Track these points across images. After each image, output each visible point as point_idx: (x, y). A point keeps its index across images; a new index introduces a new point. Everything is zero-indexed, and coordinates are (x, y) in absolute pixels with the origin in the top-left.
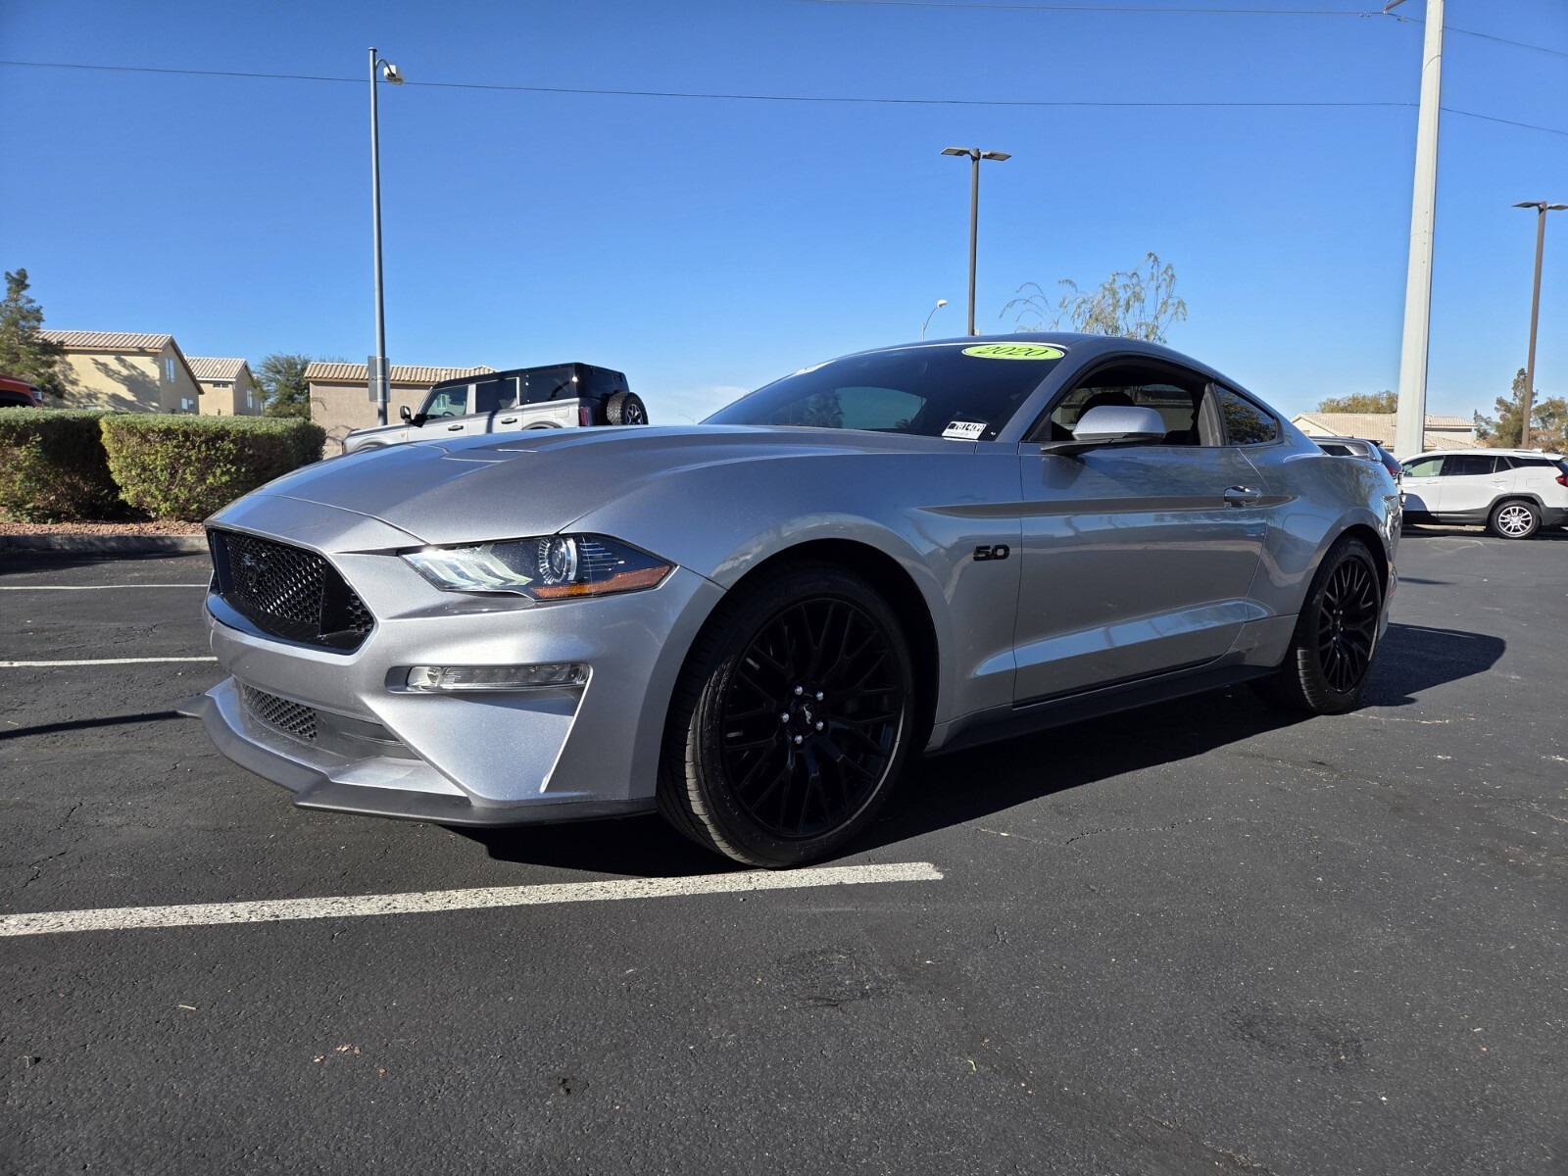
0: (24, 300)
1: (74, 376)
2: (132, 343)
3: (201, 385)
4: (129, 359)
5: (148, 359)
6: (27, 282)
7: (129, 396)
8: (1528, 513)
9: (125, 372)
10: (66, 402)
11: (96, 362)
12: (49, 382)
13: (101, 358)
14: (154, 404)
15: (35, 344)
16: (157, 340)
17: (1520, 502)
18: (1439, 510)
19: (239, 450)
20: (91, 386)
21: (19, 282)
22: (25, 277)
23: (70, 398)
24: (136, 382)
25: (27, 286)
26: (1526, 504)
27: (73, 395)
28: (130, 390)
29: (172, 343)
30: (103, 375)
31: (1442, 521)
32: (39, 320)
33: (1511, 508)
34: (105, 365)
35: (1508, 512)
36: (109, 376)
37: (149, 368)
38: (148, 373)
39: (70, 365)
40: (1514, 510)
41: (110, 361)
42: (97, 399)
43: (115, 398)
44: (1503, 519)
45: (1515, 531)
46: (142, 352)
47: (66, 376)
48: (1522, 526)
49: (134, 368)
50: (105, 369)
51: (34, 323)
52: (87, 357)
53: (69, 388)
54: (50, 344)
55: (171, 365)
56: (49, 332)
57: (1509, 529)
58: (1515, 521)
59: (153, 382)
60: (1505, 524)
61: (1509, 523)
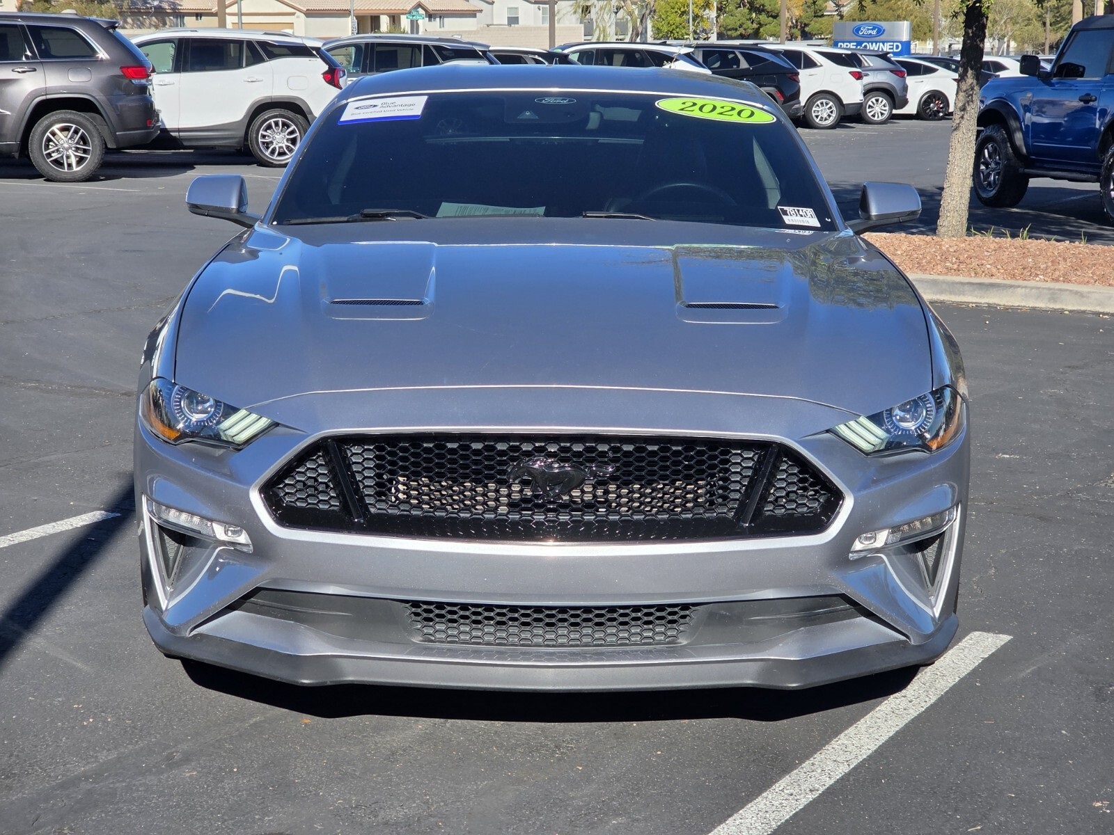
8: (293, 127)
17: (282, 111)
18: (181, 126)
26: (290, 114)
31: (186, 144)
33: (272, 121)
35: (269, 127)
40: (277, 124)
44: (264, 136)
45: (281, 154)
48: (288, 147)
57: (273, 152)
58: (279, 139)
60: (267, 145)
61: (272, 142)
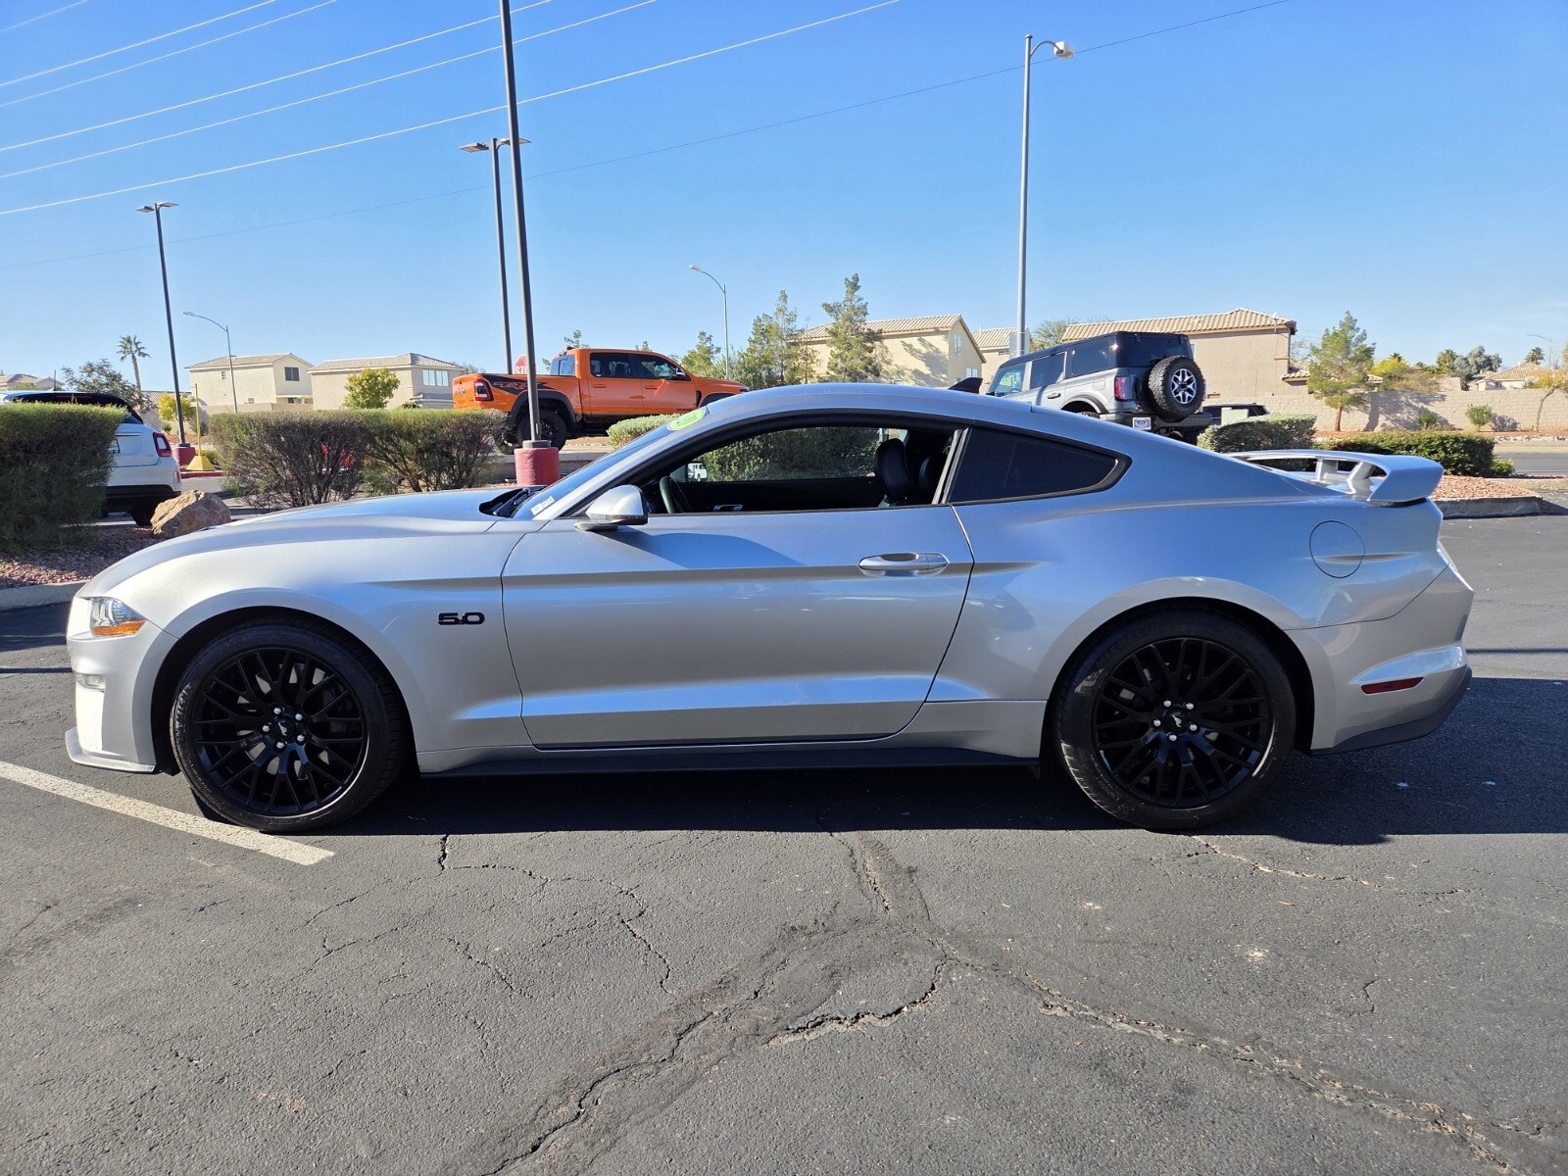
0: (856, 299)
1: (889, 357)
2: (930, 325)
3: (984, 354)
4: (927, 339)
5: (940, 338)
6: (859, 284)
7: (926, 371)
9: (924, 350)
10: (882, 379)
11: (905, 344)
12: (870, 364)
13: (908, 340)
14: (944, 376)
15: (862, 334)
16: (948, 322)
19: (765, 445)
20: (899, 364)
21: (854, 285)
22: (858, 280)
23: (885, 375)
24: (932, 359)
25: (859, 287)
27: (887, 373)
28: (927, 365)
29: (961, 321)
30: (909, 354)
32: (865, 314)
34: (910, 346)
36: (913, 355)
37: (940, 344)
38: (941, 349)
39: (886, 348)
41: (914, 341)
42: (903, 374)
43: (917, 373)
46: (937, 332)
47: (883, 358)
49: (931, 345)
50: (910, 348)
51: (862, 317)
52: (898, 341)
53: (885, 367)
54: (873, 333)
55: (960, 340)
56: (872, 323)
59: (943, 357)
